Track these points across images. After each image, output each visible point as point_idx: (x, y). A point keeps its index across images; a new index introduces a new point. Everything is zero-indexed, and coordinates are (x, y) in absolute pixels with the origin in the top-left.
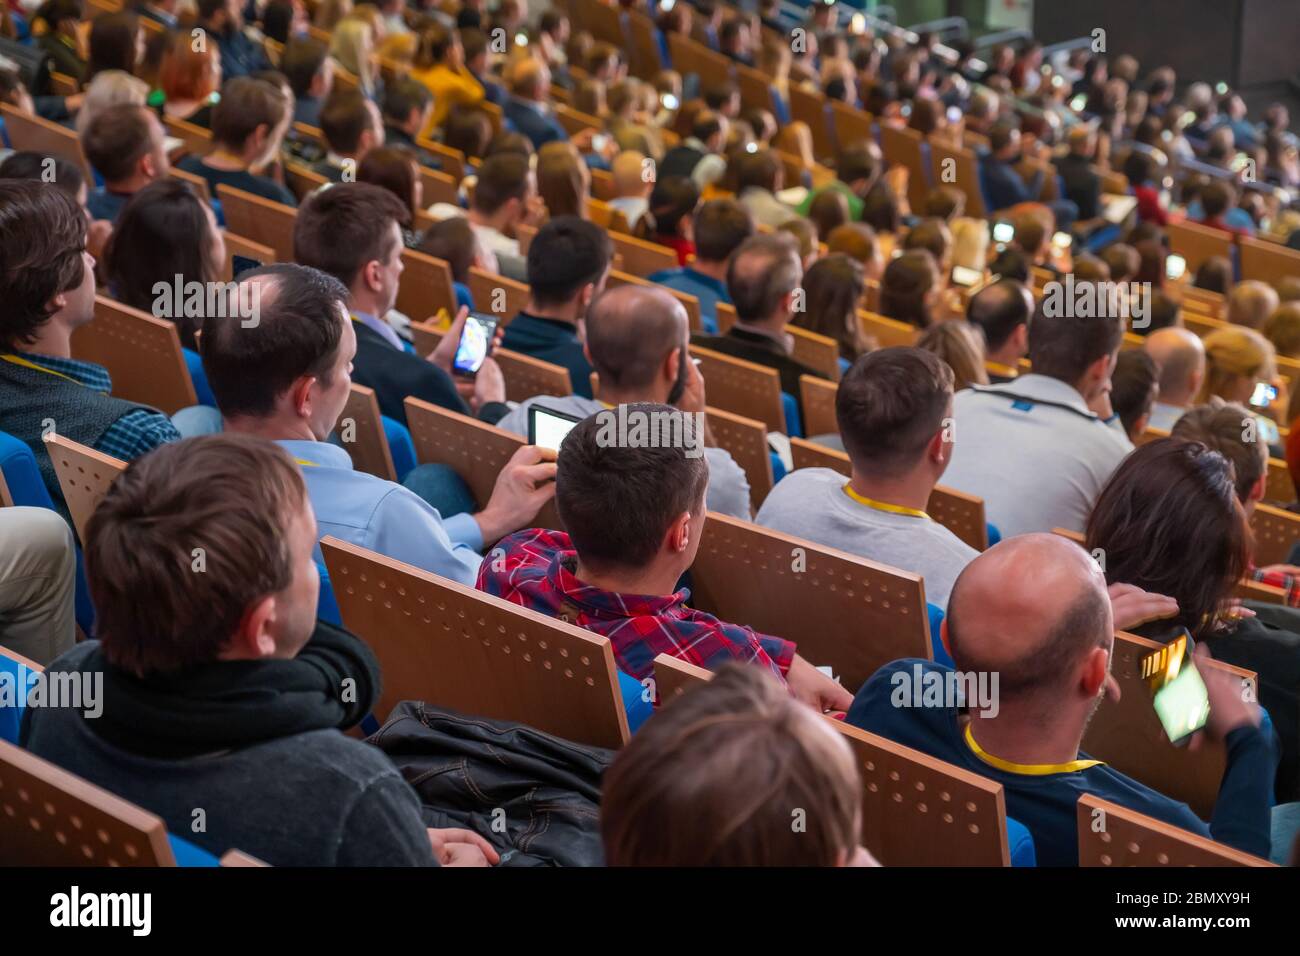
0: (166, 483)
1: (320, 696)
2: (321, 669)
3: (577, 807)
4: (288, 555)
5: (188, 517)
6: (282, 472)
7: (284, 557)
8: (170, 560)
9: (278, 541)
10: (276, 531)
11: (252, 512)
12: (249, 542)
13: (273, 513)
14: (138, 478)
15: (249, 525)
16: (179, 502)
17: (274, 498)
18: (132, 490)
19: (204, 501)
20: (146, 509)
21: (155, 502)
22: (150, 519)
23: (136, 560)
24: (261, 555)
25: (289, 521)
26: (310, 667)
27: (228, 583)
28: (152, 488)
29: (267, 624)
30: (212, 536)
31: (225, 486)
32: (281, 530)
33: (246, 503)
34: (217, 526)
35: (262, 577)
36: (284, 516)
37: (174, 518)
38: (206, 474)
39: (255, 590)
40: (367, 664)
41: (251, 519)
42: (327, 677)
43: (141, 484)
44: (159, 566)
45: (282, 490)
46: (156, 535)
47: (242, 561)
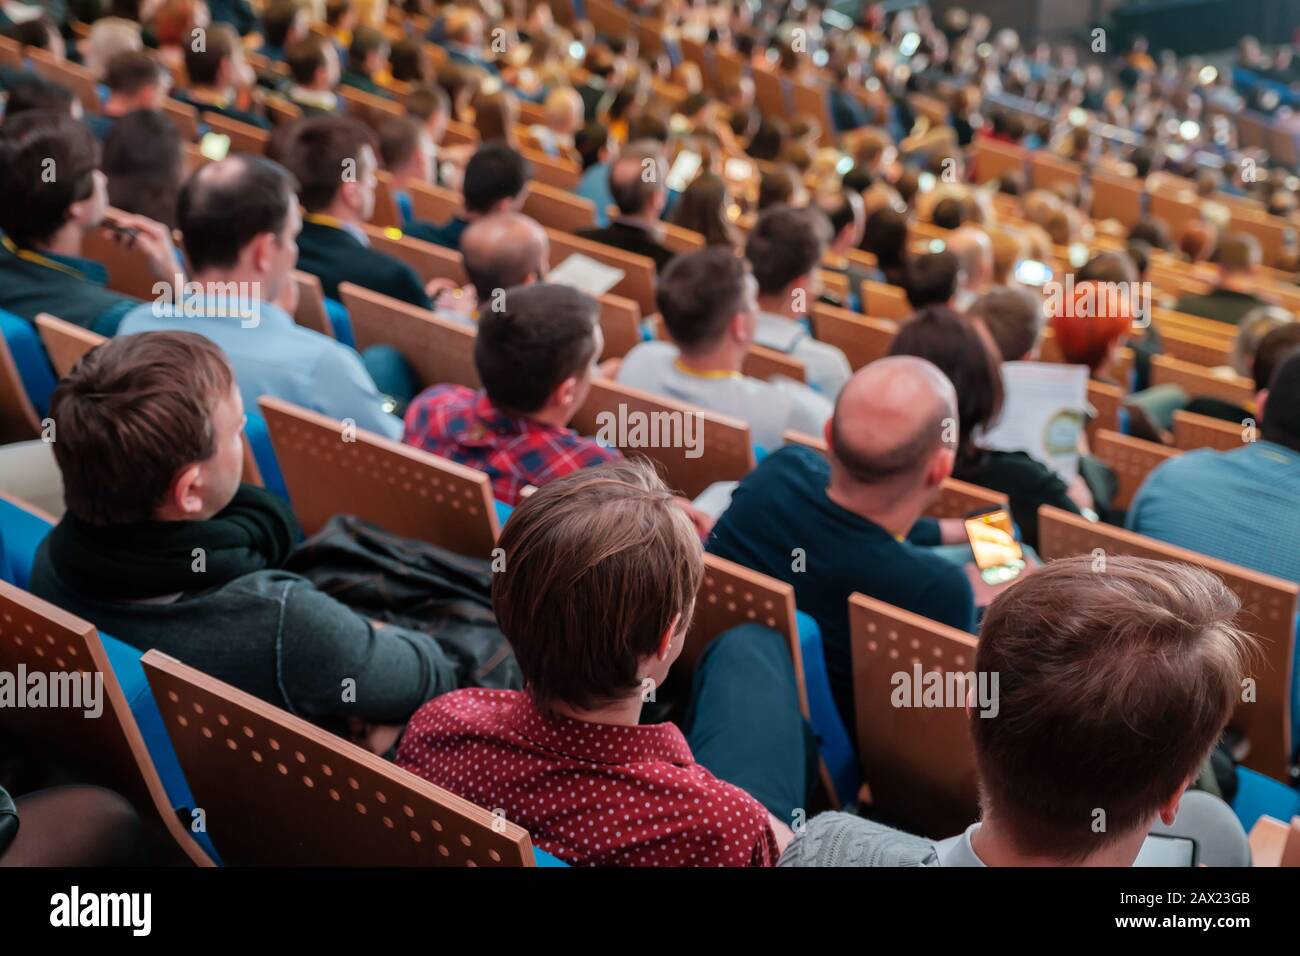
0: (114, 367)
1: (244, 551)
2: (245, 528)
3: (473, 610)
4: (213, 432)
5: (129, 396)
6: (212, 363)
7: (208, 434)
8: (112, 429)
9: (203, 419)
10: (202, 412)
11: (184, 395)
12: (178, 419)
13: (201, 397)
14: (93, 361)
15: (180, 405)
16: (124, 383)
17: (203, 385)
18: (88, 371)
19: (145, 383)
20: (97, 387)
21: (104, 382)
22: (100, 395)
23: (86, 428)
24: (189, 431)
25: (216, 405)
26: (235, 526)
27: (159, 452)
28: (102, 371)
29: (192, 487)
30: (148, 412)
31: (162, 372)
32: (207, 411)
33: (178, 388)
34: (153, 404)
35: (188, 448)
36: (210, 401)
37: (119, 395)
38: (147, 362)
39: (183, 458)
40: (286, 520)
41: (182, 400)
42: (250, 534)
43: (95, 367)
44: (104, 434)
45: (211, 379)
46: (104, 410)
47: (174, 435)
